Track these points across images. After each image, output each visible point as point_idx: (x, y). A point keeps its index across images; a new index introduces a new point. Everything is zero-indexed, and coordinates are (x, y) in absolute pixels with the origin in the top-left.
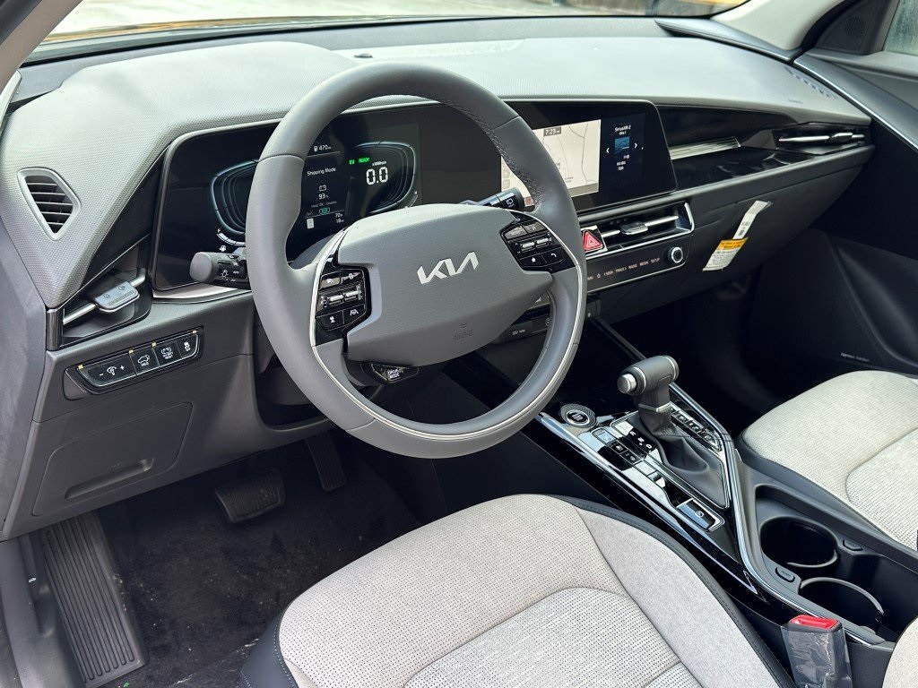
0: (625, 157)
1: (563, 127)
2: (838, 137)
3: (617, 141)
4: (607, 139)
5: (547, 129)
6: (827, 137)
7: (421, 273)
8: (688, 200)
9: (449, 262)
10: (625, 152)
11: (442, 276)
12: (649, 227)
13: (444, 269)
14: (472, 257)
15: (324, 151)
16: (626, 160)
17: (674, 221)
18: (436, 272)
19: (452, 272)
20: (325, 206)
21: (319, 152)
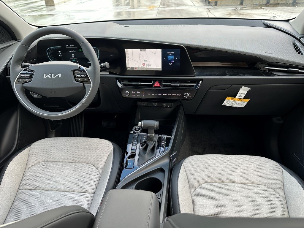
0: (172, 62)
1: (147, 50)
2: (290, 70)
3: (169, 57)
4: (164, 56)
5: (141, 50)
6: (286, 69)
7: (45, 75)
8: (202, 79)
9: (53, 75)
10: (172, 60)
11: (49, 77)
12: (181, 85)
13: (51, 76)
14: (60, 75)
15: (73, 47)
16: (172, 63)
17: (194, 85)
18: (49, 76)
19: (53, 77)
20: (74, 59)
21: (71, 47)
